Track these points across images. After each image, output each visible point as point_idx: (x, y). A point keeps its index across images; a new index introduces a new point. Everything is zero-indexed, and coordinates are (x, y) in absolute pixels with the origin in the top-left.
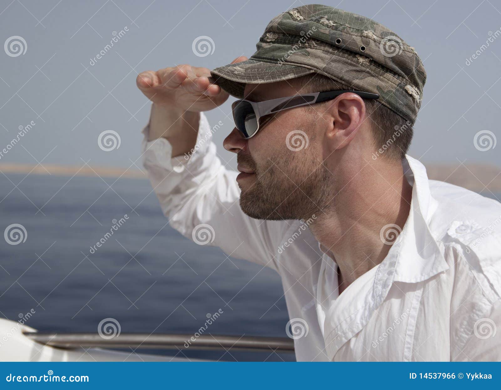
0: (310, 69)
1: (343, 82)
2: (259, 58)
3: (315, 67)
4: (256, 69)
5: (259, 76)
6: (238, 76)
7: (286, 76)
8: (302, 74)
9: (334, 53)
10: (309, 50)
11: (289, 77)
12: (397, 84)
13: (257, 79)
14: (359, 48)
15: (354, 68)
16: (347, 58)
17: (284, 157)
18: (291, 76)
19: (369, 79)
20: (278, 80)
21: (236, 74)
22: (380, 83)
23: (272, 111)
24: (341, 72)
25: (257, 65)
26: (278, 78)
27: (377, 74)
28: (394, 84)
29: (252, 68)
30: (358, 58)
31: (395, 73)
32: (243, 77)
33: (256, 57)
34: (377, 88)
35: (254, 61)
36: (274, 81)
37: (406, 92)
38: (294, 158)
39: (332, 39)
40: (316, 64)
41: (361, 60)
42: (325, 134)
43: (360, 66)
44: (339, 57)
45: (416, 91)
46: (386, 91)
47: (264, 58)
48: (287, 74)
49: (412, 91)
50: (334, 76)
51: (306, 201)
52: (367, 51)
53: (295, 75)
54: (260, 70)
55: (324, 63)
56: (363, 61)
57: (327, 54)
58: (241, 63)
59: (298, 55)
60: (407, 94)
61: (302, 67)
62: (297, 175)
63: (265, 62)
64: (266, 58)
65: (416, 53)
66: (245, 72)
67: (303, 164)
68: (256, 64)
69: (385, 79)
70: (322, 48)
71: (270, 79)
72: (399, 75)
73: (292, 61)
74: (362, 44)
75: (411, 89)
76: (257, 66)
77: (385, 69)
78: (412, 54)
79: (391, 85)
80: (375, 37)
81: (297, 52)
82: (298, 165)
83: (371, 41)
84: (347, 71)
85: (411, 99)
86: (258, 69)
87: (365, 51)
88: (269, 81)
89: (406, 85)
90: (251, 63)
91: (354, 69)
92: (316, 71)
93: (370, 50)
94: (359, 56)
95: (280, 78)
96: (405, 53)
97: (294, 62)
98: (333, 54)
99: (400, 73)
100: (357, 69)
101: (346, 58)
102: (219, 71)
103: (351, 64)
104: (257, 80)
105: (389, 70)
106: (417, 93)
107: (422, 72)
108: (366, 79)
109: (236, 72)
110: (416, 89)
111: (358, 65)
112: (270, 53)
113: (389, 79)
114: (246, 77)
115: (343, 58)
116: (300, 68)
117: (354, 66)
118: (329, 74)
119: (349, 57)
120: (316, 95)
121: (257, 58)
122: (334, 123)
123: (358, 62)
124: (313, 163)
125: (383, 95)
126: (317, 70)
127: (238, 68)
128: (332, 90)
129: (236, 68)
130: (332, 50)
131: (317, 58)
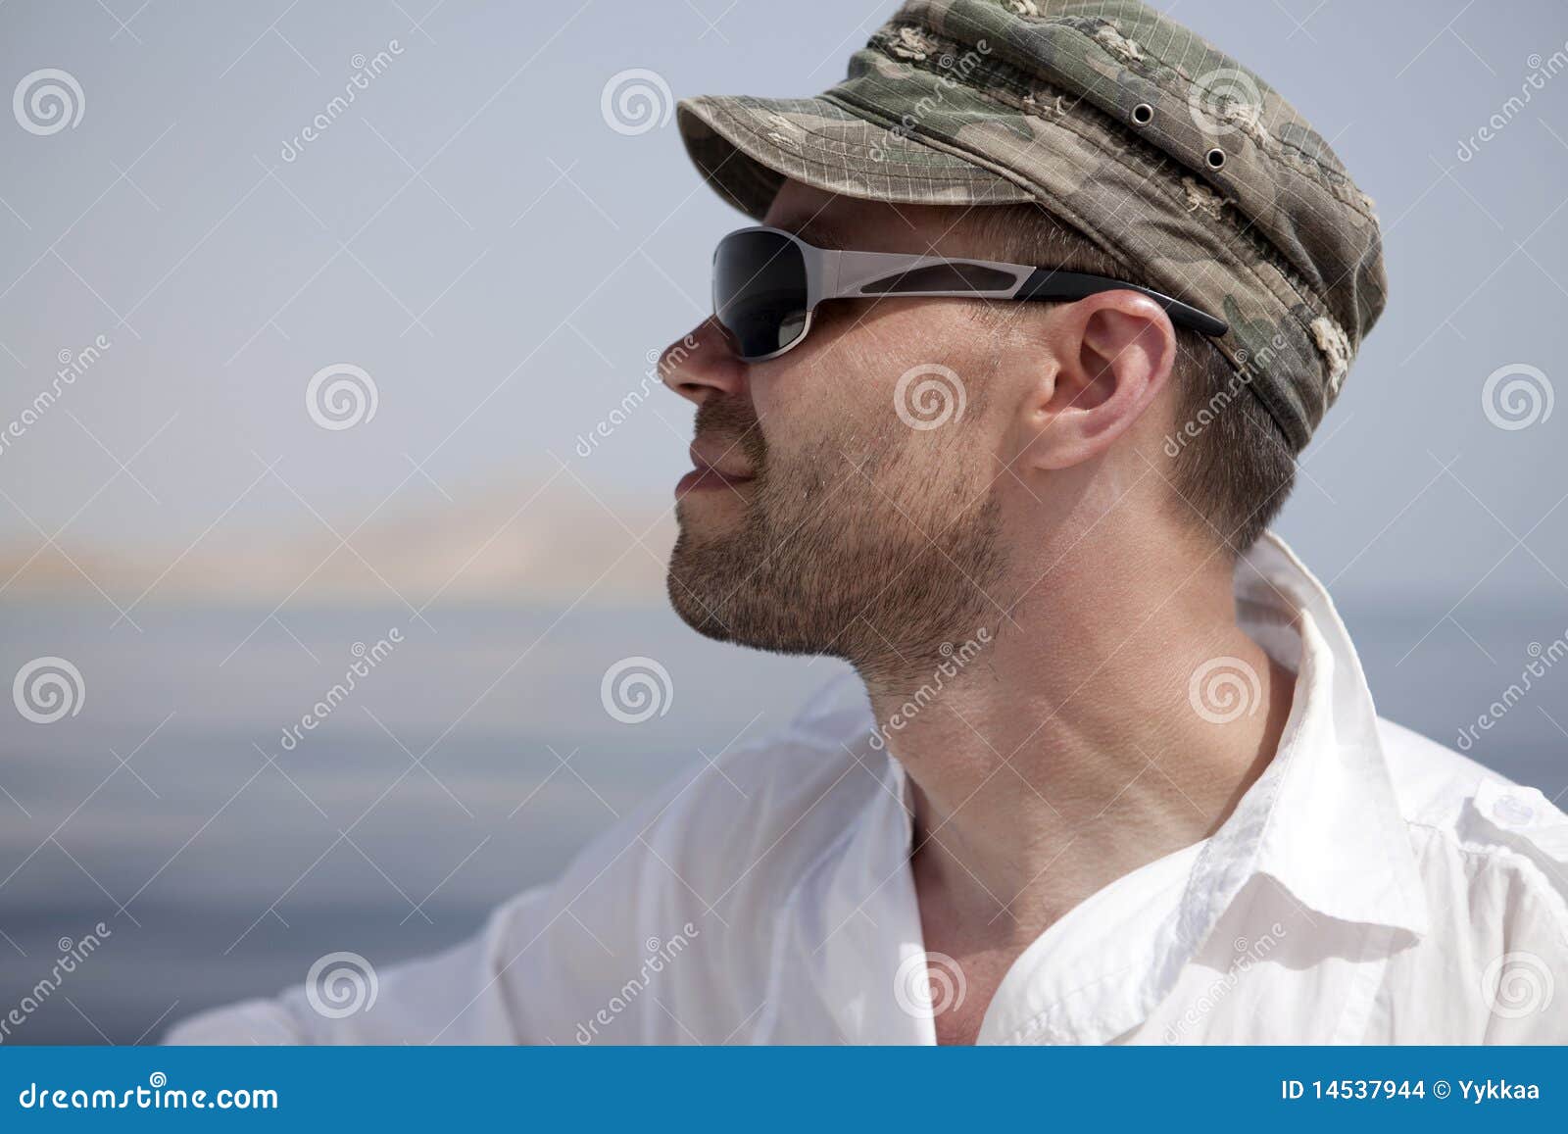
0: (1025, 189)
1: (1122, 258)
2: (859, 105)
3: (1040, 186)
4: (844, 144)
5: (849, 170)
6: (780, 152)
7: (939, 190)
8: (994, 198)
9: (1115, 153)
10: (1033, 121)
11: (947, 199)
12: (1291, 304)
13: (844, 178)
14: (1205, 156)
15: (1168, 219)
16: (1152, 180)
17: (868, 445)
18: (955, 196)
19: (1208, 267)
20: (912, 197)
21: (773, 144)
22: (1236, 287)
23: (865, 289)
24: (1124, 220)
25: (850, 128)
26: (914, 192)
27: (1237, 256)
28: (1281, 304)
29: (831, 136)
30: (1189, 191)
31: (1292, 269)
32: (796, 158)
33: (850, 101)
34: (1225, 303)
35: (840, 110)
36: (896, 200)
37: (1313, 339)
38: (898, 457)
39: (1122, 100)
40: (1047, 177)
41: (1197, 198)
42: (1019, 409)
43: (1189, 216)
44: (1129, 171)
45: (1342, 343)
46: (1250, 317)
47: (874, 110)
48: (945, 186)
49: (1331, 342)
50: (1098, 231)
51: (899, 610)
52: (1226, 171)
53: (969, 194)
54: (857, 149)
55: (1075, 177)
56: (1202, 204)
57: (1092, 151)
58: (794, 105)
59: (993, 129)
60: (1312, 345)
61: (1000, 175)
62: (896, 517)
63: (876, 123)
64: (881, 113)
65: (1377, 220)
66: (806, 144)
67: (925, 485)
68: (846, 124)
69: (1258, 279)
70: (1080, 125)
71: (886, 190)
72: (1304, 279)
73: (971, 145)
74: (1217, 144)
75: (1328, 332)
76: (849, 131)
77: (1265, 245)
78: (1363, 221)
79: (1271, 302)
80: (1263, 132)
81: (994, 121)
82: (907, 486)
83: (1249, 144)
84: (1143, 225)
85: (1318, 365)
86: (851, 143)
87: (1220, 170)
88: (880, 195)
89: (1318, 315)
90: (828, 115)
91: (1167, 221)
92: (1042, 199)
93: (1237, 171)
94: (1193, 181)
95: (920, 193)
96: (1346, 209)
97: (974, 152)
98: (1111, 155)
99: (1310, 272)
100: (1178, 223)
101: (1149, 178)
102: (718, 116)
103: (1160, 205)
104: (841, 182)
105: (1275, 254)
106: (1342, 352)
107: (1377, 288)
108: (1198, 264)
109: (776, 136)
110: (1345, 338)
111: (1182, 211)
112: (899, 98)
113: (1272, 281)
114: (808, 163)
115: (1139, 177)
116: (991, 174)
117: (1170, 211)
118: (1082, 217)
119: (1160, 180)
120: (1024, 273)
121: (853, 104)
122: (1059, 380)
123: (1184, 202)
124: (956, 491)
125: (1240, 331)
126: (1046, 196)
127: (782, 121)
128: (1078, 270)
129: (777, 122)
130: (1112, 140)
131: (1057, 155)
